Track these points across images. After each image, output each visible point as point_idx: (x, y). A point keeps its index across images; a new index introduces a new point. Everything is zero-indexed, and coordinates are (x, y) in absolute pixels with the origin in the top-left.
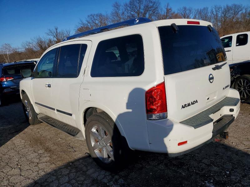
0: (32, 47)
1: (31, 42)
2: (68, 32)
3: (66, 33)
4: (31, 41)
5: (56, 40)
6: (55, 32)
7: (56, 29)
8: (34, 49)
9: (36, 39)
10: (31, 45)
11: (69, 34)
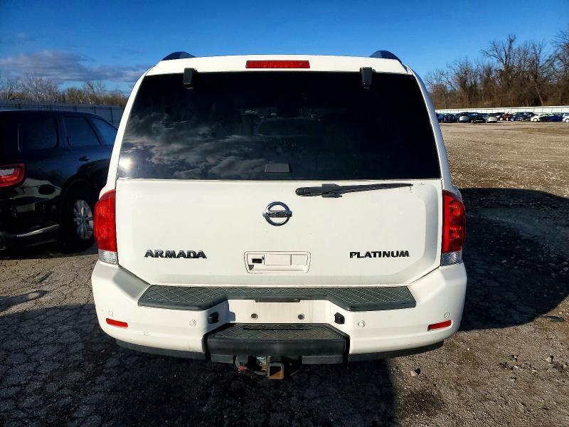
0: (444, 84)
1: (445, 72)
2: (537, 48)
3: (532, 51)
4: (445, 70)
5: (503, 69)
6: (507, 49)
7: (511, 41)
8: (449, 89)
9: (458, 64)
10: (444, 78)
11: (538, 52)
